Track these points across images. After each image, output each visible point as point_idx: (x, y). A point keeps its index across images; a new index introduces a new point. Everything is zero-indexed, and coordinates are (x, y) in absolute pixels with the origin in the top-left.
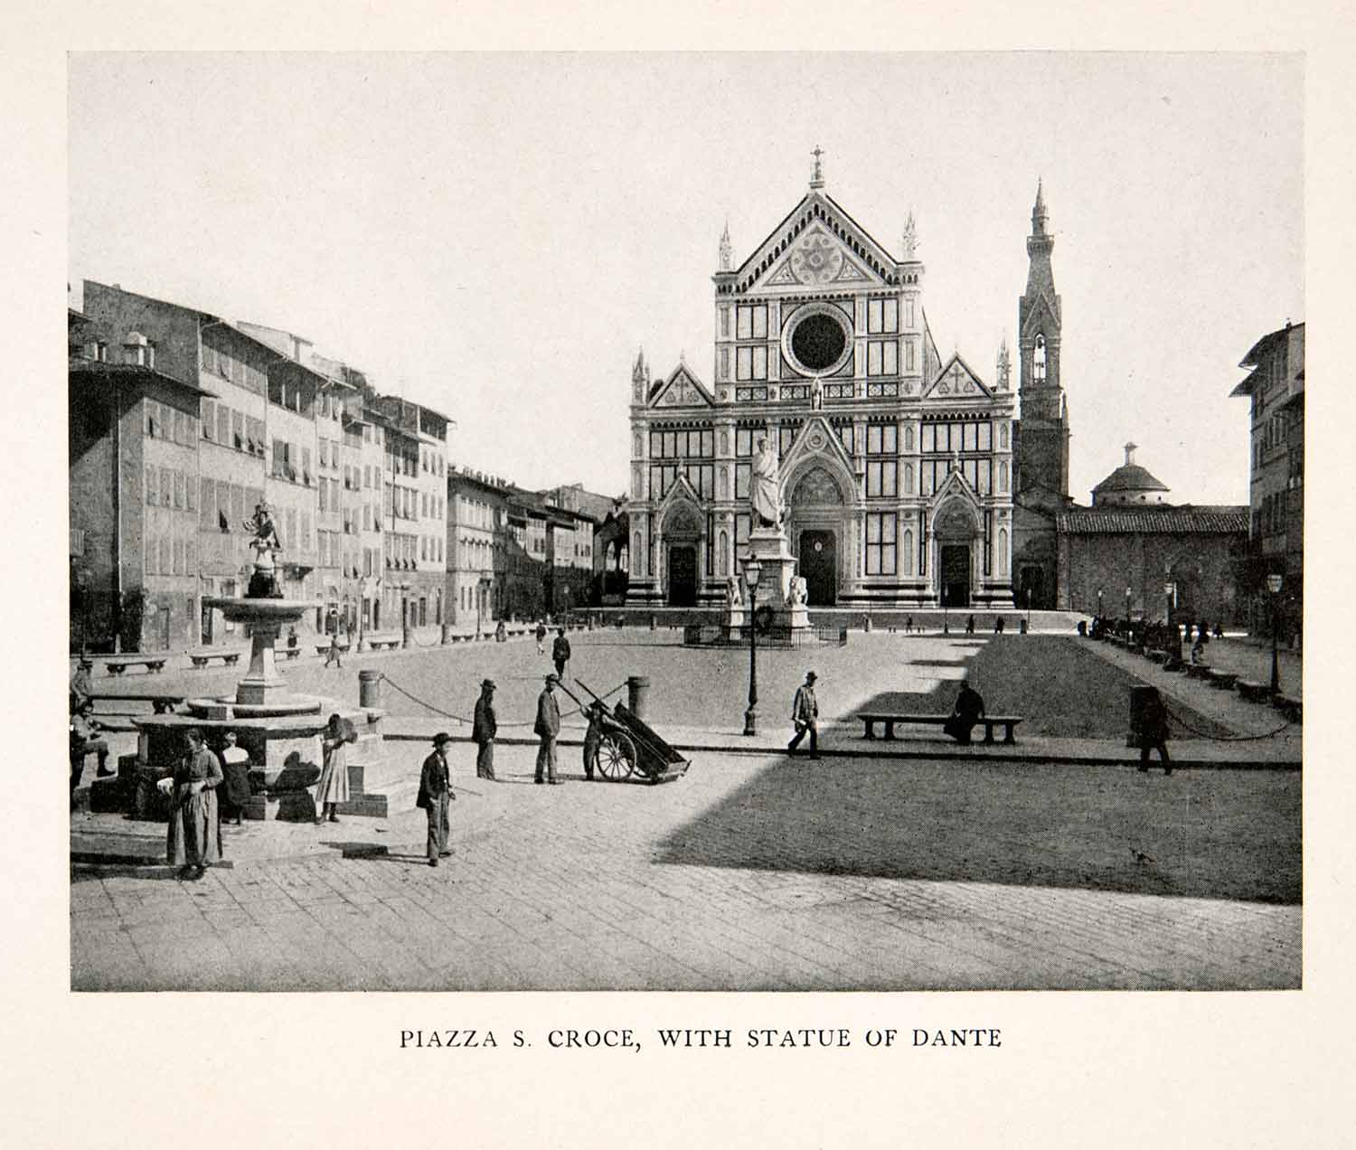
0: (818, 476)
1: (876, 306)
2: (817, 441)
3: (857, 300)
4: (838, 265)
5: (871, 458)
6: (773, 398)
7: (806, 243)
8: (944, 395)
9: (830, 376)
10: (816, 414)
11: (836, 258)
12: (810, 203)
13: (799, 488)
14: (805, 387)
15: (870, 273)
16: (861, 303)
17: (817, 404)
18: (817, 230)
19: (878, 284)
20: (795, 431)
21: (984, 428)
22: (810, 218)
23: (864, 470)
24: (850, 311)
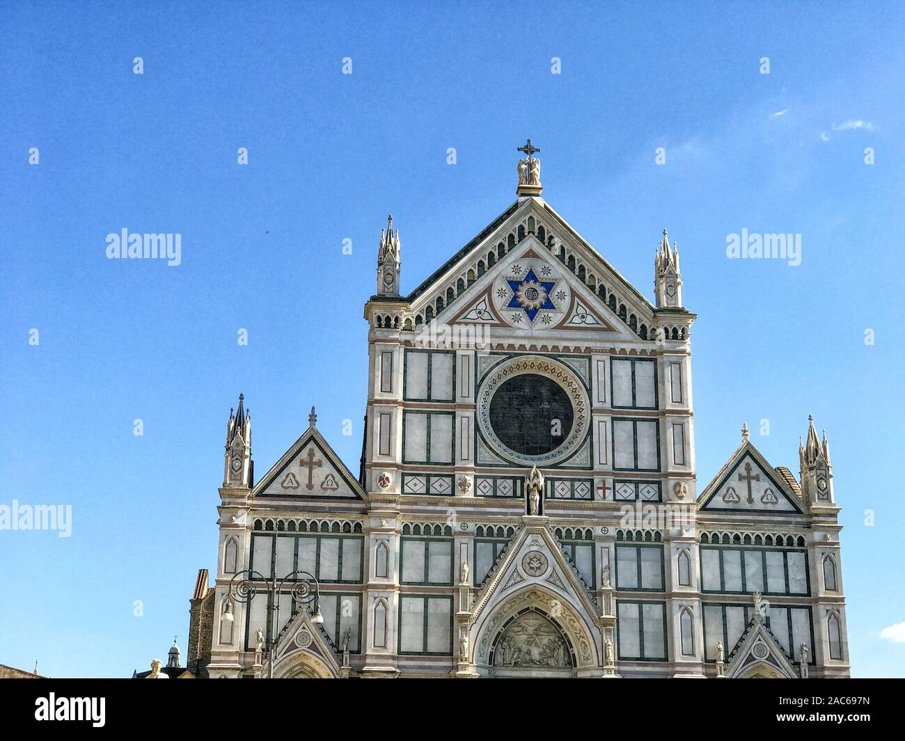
0: (531, 623)
1: (623, 369)
2: (535, 565)
3: (595, 358)
4: (564, 305)
5: (623, 595)
6: (464, 491)
7: (516, 269)
8: (730, 506)
9: (555, 466)
10: (534, 523)
11: (561, 296)
12: (524, 213)
13: (500, 639)
14: (515, 479)
15: (614, 321)
16: (600, 363)
17: (535, 507)
18: (531, 254)
19: (626, 339)
20: (500, 546)
21: (795, 559)
22: (522, 236)
23: (612, 616)
24: (583, 372)
